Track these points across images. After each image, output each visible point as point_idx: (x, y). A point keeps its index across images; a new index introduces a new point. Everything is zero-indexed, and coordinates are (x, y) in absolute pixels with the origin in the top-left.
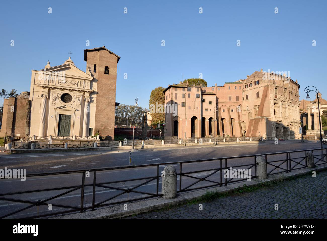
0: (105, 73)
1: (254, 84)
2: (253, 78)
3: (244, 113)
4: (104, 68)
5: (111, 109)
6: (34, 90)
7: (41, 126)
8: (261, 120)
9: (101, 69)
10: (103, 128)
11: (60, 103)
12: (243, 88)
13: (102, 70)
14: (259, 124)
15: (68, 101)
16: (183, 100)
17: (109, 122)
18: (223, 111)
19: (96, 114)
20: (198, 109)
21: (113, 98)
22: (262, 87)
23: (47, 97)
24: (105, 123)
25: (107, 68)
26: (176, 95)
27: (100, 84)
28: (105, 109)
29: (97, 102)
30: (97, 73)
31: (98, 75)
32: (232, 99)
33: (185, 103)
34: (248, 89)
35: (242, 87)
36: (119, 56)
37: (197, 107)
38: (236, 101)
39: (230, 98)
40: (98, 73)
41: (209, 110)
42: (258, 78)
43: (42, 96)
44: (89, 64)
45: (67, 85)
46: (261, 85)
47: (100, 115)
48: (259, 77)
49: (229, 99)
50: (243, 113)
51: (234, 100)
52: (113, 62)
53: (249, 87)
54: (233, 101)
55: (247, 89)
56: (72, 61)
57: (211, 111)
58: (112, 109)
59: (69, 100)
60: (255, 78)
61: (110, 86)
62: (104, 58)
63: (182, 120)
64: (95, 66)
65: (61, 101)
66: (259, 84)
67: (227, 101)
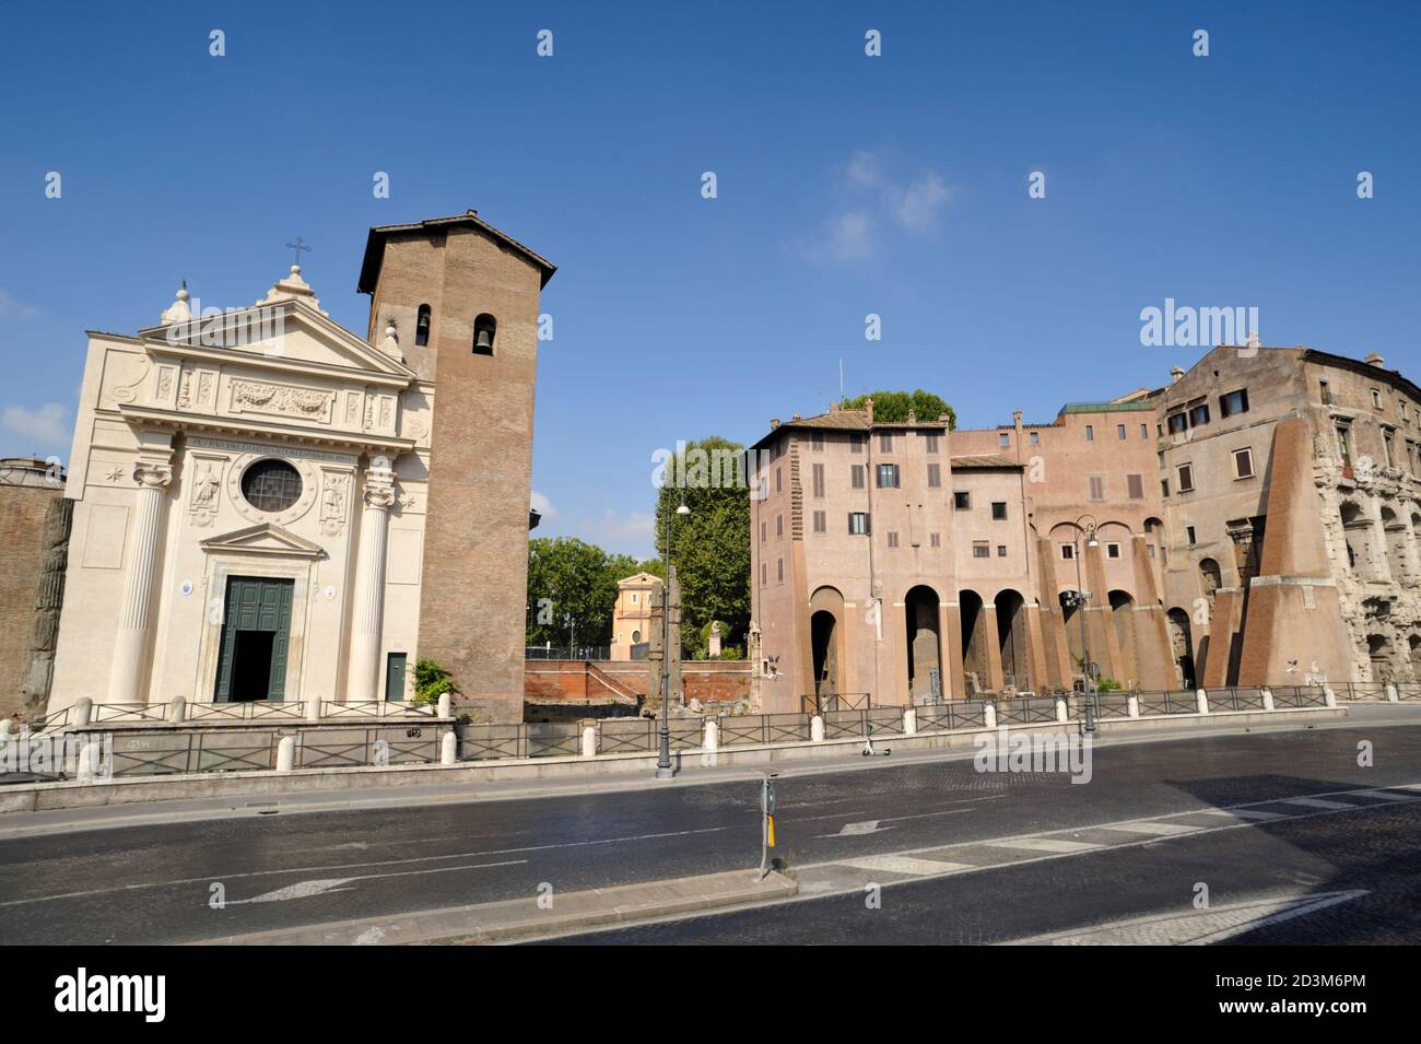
0: (478, 350)
1: (1219, 408)
2: (1209, 380)
3: (1174, 560)
4: (473, 324)
5: (504, 545)
6: (92, 441)
7: (124, 641)
8: (1286, 595)
9: (454, 329)
10: (462, 654)
11: (236, 514)
12: (1157, 434)
13: (459, 331)
14: (1276, 615)
15: (278, 499)
16: (859, 502)
17: (497, 619)
18: (1065, 557)
19: (425, 575)
20: (938, 544)
21: (516, 487)
22: (1263, 422)
23: (168, 477)
24: (476, 625)
25: (485, 324)
26: (815, 472)
27: (448, 408)
28: (474, 544)
29: (433, 506)
30: (432, 349)
31: (438, 361)
32: (1105, 492)
33: (868, 517)
34: (1189, 438)
35: (1153, 431)
36: (549, 262)
37: (933, 536)
38: (1131, 501)
39: (1097, 487)
40: (436, 350)
41: (994, 551)
42: (1236, 377)
43: (138, 474)
44: (395, 303)
45: (277, 412)
46: (1256, 412)
47: (449, 580)
48: (1242, 375)
49: (1093, 489)
50: (1171, 565)
51: (1118, 495)
52: (517, 294)
53: (1193, 425)
54: (1115, 502)
55: (1179, 438)
56: (307, 287)
57: (1004, 555)
58: (513, 544)
59: (285, 494)
60: (1221, 377)
61: (499, 420)
62: (473, 269)
63: (853, 605)
64: (424, 310)
65: (243, 503)
66: (1245, 408)
67: (1081, 504)
